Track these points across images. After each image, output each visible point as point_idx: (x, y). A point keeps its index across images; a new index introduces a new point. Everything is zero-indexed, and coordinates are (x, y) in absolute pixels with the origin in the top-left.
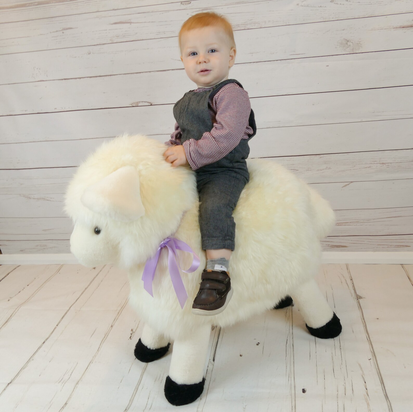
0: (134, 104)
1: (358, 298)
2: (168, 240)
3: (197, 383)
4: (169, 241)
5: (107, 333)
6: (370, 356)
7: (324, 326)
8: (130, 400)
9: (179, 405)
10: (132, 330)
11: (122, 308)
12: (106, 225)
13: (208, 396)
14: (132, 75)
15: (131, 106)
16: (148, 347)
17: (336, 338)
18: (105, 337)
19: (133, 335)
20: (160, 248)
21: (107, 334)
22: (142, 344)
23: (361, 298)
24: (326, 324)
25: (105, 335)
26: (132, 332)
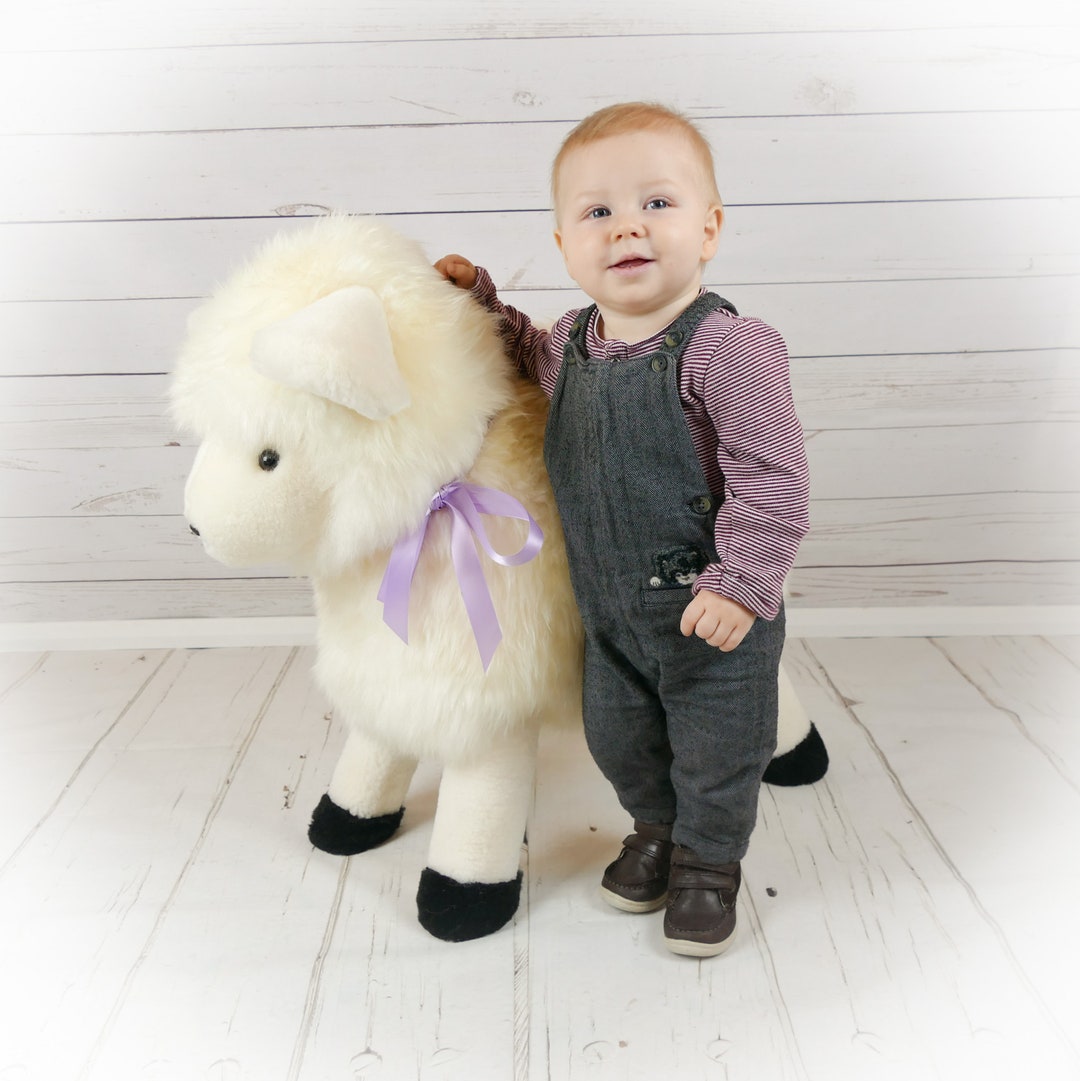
0: (283, 209)
1: (847, 703)
2: (452, 489)
3: (507, 881)
4: (456, 490)
5: (218, 798)
6: (909, 816)
7: (792, 752)
8: (324, 938)
9: (463, 939)
10: (286, 789)
11: (245, 741)
12: (302, 439)
13: (531, 918)
14: (285, 132)
15: (276, 215)
16: (351, 812)
17: (818, 785)
18: (214, 807)
19: (291, 799)
20: (429, 511)
21: (220, 801)
22: (334, 804)
23: (853, 703)
24: (797, 747)
25: (215, 802)
26: (286, 793)
